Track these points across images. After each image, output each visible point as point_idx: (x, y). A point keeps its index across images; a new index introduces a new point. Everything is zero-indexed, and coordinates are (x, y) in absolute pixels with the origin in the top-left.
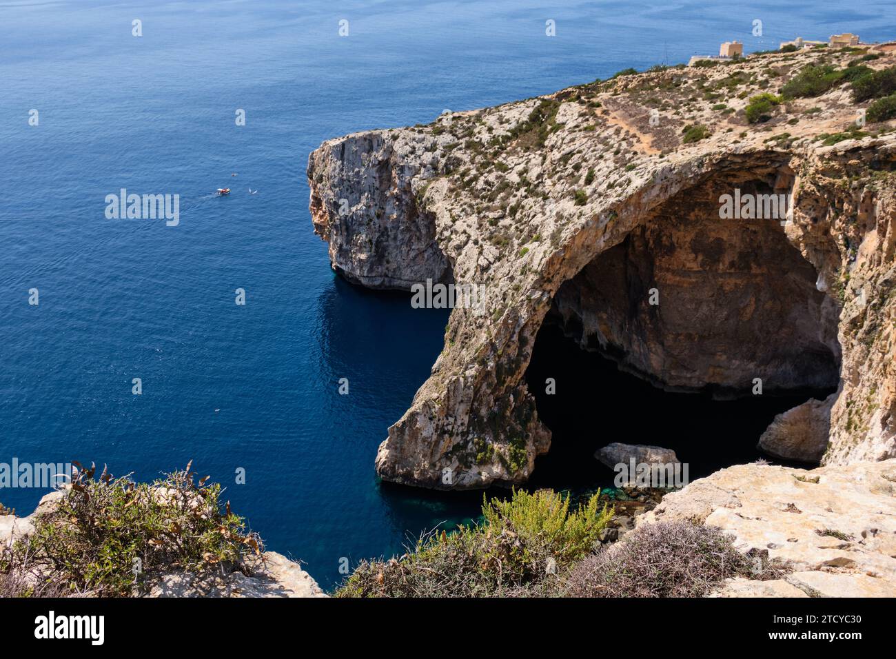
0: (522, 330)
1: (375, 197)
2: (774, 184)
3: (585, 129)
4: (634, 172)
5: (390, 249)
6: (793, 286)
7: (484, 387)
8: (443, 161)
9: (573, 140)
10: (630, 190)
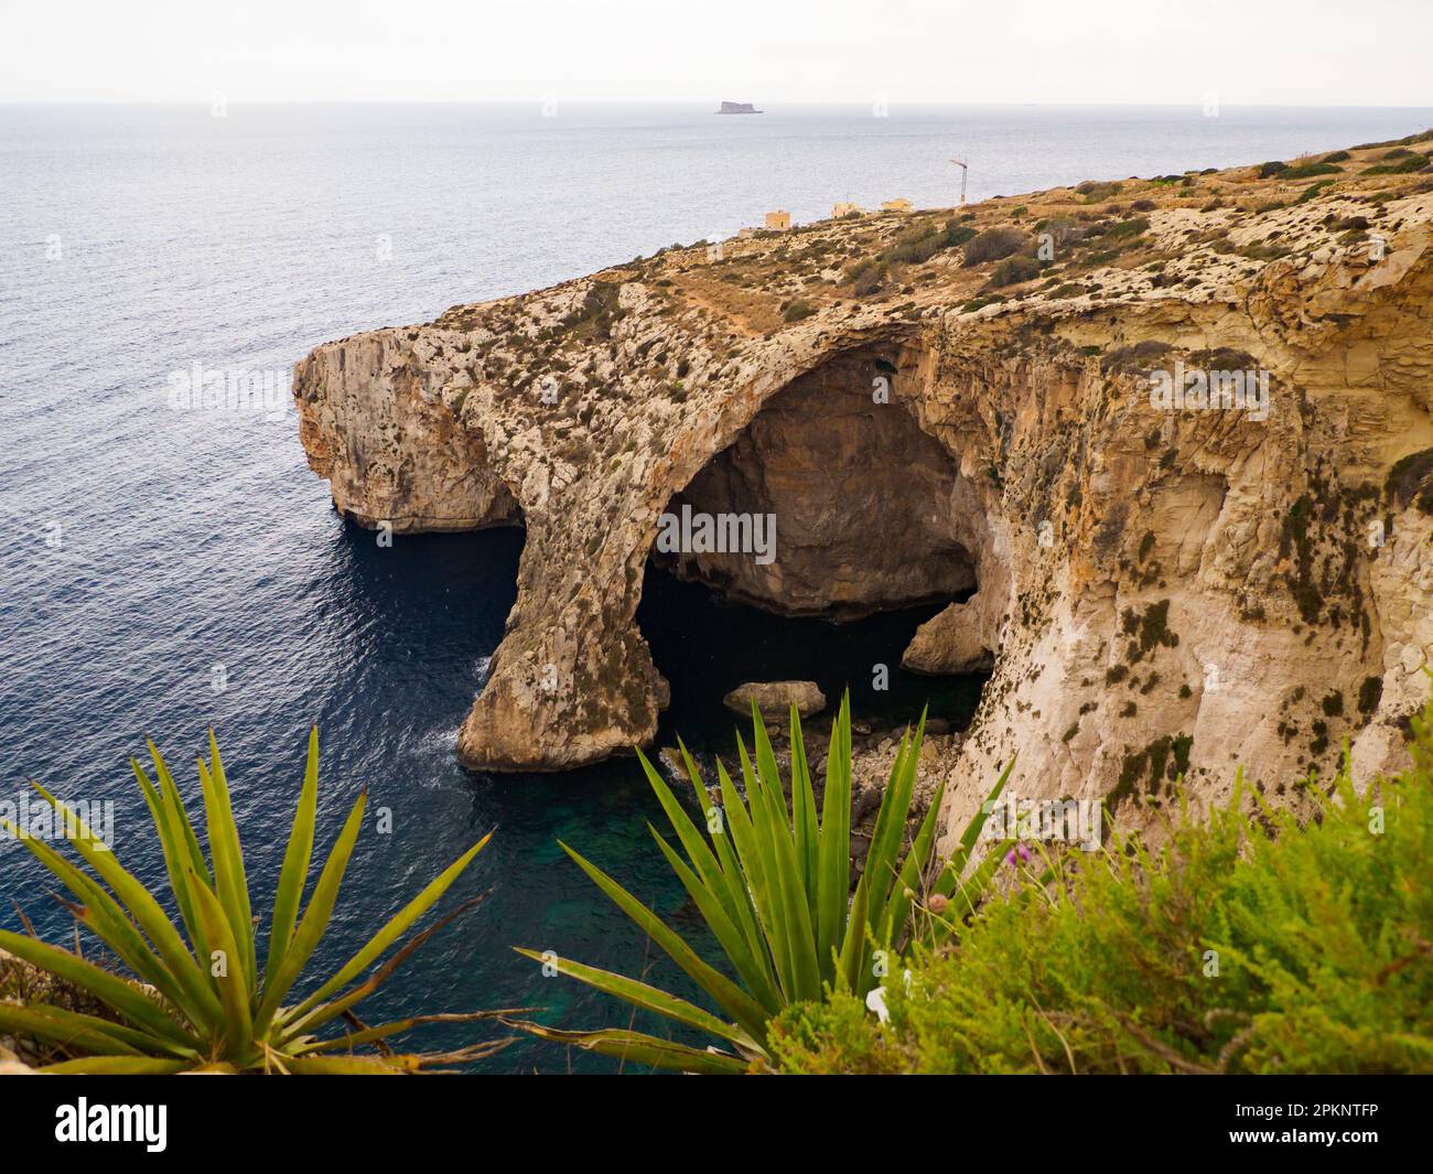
0: (628, 560)
1: (393, 415)
2: (896, 363)
3: (662, 313)
4: (739, 359)
5: (418, 481)
6: (918, 478)
7: (589, 634)
8: (482, 363)
9: (649, 327)
10: (741, 380)
